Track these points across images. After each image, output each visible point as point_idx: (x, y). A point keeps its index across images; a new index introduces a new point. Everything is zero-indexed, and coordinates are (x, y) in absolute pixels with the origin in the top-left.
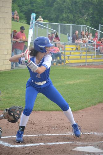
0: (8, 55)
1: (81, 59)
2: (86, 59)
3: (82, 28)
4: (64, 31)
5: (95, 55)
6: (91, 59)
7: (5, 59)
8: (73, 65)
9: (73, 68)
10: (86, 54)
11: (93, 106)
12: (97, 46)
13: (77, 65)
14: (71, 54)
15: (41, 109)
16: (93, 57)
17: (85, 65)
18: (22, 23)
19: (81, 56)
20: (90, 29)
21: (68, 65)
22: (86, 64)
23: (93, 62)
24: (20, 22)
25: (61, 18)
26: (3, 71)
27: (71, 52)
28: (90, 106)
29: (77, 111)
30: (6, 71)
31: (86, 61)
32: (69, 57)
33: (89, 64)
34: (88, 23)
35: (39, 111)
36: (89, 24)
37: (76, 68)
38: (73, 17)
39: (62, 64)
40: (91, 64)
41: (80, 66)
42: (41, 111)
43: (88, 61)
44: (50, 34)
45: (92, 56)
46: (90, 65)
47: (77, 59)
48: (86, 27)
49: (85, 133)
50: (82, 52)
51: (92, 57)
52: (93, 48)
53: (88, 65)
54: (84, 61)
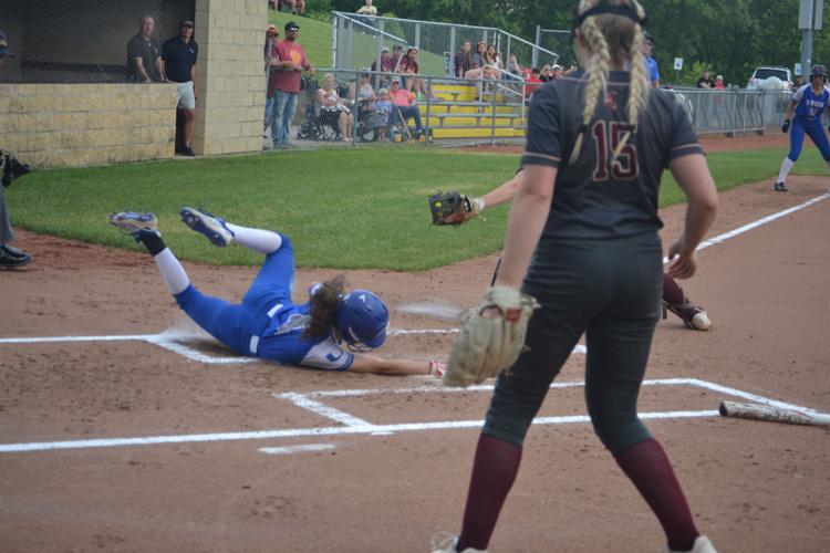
0: (255, 109)
1: (478, 126)
2: (493, 127)
3: (485, 35)
4: (436, 44)
5: (521, 117)
6: (511, 126)
7: (246, 122)
8: (455, 143)
9: (451, 152)
10: (494, 112)
11: (479, 256)
12: (527, 89)
13: (467, 144)
14: (448, 111)
15: (321, 264)
16: (516, 122)
17: (491, 144)
18: (322, 20)
19: (479, 118)
20: (509, 39)
21: (436, 142)
22: (494, 142)
23: (516, 137)
24: (316, 18)
25: (437, 8)
26: (240, 155)
27: (449, 106)
28: (470, 257)
29: (427, 269)
30: (247, 157)
31: (493, 132)
32: (442, 118)
33: (500, 141)
34: (515, 24)
35: (315, 267)
36: (519, 30)
37: (460, 152)
38: (473, 8)
39: (421, 140)
40: (506, 141)
41: (476, 146)
42: (322, 267)
43: (498, 132)
44: (387, 49)
45: (512, 118)
46: (505, 145)
47: (469, 127)
48: (498, 32)
49: (435, 331)
50: (483, 106)
51: (511, 123)
52: (517, 96)
53: (499, 144)
54: (488, 132)
